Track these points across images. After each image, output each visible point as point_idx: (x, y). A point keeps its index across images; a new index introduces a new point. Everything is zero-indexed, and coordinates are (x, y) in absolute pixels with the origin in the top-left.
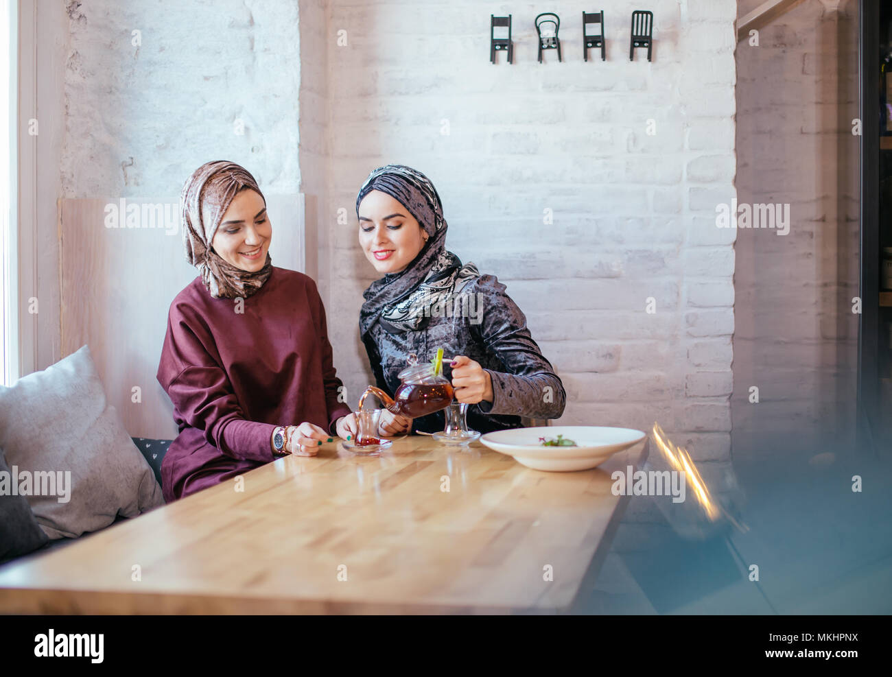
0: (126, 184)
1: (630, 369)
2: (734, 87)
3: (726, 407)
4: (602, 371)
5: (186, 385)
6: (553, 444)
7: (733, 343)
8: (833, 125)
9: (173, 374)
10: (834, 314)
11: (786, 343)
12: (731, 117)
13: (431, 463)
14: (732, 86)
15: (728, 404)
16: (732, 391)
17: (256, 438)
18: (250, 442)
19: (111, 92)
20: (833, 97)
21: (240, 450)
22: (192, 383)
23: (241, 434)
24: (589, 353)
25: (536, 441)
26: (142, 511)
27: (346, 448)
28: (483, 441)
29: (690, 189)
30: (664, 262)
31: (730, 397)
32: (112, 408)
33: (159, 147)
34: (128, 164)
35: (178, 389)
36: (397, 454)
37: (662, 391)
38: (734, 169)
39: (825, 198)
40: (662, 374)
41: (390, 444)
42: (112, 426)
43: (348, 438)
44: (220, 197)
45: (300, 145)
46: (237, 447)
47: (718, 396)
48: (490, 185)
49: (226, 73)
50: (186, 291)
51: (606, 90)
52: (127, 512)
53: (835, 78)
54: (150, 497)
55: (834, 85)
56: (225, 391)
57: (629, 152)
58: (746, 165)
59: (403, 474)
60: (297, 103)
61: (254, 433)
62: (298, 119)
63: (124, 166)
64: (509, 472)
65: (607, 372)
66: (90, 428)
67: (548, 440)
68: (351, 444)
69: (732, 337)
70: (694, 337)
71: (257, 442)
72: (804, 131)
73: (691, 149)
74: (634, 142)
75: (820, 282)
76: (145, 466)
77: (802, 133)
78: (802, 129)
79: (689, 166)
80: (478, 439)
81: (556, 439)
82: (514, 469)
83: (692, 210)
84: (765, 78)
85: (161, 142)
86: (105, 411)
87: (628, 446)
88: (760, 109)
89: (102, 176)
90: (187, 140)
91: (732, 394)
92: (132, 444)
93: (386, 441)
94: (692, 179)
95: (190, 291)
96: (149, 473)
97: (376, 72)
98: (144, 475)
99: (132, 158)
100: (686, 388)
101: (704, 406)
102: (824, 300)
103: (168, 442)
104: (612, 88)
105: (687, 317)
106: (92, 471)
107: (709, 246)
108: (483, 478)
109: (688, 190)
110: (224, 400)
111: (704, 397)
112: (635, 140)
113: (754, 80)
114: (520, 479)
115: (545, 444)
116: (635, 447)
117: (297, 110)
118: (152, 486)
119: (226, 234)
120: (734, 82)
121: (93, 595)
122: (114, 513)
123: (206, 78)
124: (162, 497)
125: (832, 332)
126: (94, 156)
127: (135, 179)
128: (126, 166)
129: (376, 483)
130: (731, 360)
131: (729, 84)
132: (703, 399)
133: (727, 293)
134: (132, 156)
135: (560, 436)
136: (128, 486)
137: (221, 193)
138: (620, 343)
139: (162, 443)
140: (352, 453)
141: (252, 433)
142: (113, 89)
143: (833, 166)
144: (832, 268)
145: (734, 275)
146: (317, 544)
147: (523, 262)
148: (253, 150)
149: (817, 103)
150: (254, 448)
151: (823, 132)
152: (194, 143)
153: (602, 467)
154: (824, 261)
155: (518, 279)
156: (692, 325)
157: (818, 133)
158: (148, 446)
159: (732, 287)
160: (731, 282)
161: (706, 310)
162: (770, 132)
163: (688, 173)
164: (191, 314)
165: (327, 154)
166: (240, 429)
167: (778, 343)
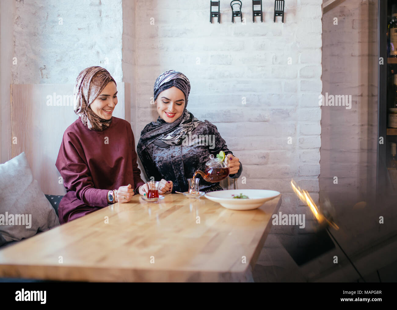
0: (42, 77)
1: (273, 163)
2: (321, 35)
3: (317, 181)
4: (261, 164)
5: (69, 171)
6: (238, 197)
7: (320, 152)
8: (366, 52)
9: (63, 165)
10: (366, 138)
11: (345, 152)
12: (320, 48)
13: (182, 206)
14: (320, 34)
15: (318, 180)
16: (320, 174)
17: (100, 196)
18: (97, 198)
19: (35, 35)
20: (366, 39)
21: (92, 202)
22: (72, 170)
23: (93, 195)
24: (255, 156)
25: (230, 196)
26: (49, 228)
27: (144, 199)
28: (206, 196)
29: (301, 81)
30: (289, 115)
31: (319, 177)
32: (36, 181)
33: (57, 61)
34: (43, 68)
35: (65, 172)
36: (166, 202)
37: (288, 173)
38: (321, 72)
39: (362, 85)
40: (288, 166)
41: (163, 197)
42: (35, 189)
43: (145, 195)
44: (101, 83)
45: (122, 60)
46: (91, 200)
47: (314, 176)
48: (209, 79)
49: (89, 27)
50: (72, 126)
51: (263, 35)
52: (42, 229)
53: (367, 31)
54: (53, 222)
55: (367, 34)
56: (87, 175)
57: (273, 64)
58: (326, 70)
59: (170, 211)
60: (121, 41)
61: (99, 194)
62: (121, 48)
63: (41, 69)
64: (218, 210)
65: (263, 165)
66: (25, 190)
67: (236, 196)
68: (146, 197)
69: (320, 149)
70: (303, 149)
71: (101, 198)
72: (353, 55)
73: (302, 63)
74: (276, 60)
75: (360, 124)
76: (51, 207)
77: (352, 56)
78: (352, 54)
79: (300, 71)
80: (204, 195)
81: (239, 195)
82: (220, 209)
83: (302, 91)
84: (336, 30)
85: (58, 58)
86: (32, 182)
87: (272, 199)
88: (333, 45)
89: (31, 74)
90: (70, 57)
91: (320, 175)
92: (45, 198)
93: (162, 196)
94: (301, 77)
95: (73, 126)
96: (53, 211)
97: (158, 27)
98: (50, 212)
99: (45, 66)
100: (299, 172)
101: (307, 180)
102: (362, 132)
103: (62, 197)
104: (266, 35)
105: (300, 139)
106: (26, 210)
107: (310, 107)
108: (206, 213)
109: (300, 81)
110: (85, 179)
111: (307, 176)
112: (276, 59)
113: (330, 31)
114: (223, 213)
115: (235, 198)
116: (275, 199)
117: (121, 44)
118: (54, 217)
119: (100, 100)
120: (321, 32)
121: (27, 267)
122: (36, 229)
123: (79, 29)
124: (59, 222)
125: (365, 147)
126: (27, 65)
127: (46, 75)
128: (42, 69)
129: (157, 215)
130: (320, 159)
131: (319, 33)
132: (307, 177)
133: (318, 129)
134: (45, 65)
135: (241, 194)
136: (43, 217)
137: (102, 81)
138: (269, 151)
139: (59, 197)
140: (146, 202)
141: (98, 194)
142: (36, 34)
143: (366, 71)
144: (366, 118)
145: (321, 120)
146: (130, 243)
147: (225, 114)
148: (101, 62)
149: (359, 42)
150: (99, 201)
151: (362, 56)
152: (74, 59)
153: (261, 208)
154: (362, 114)
155: (223, 122)
156: (302, 143)
157: (359, 56)
158: (52, 198)
159: (320, 126)
160: (320, 124)
161: (309, 137)
162: (338, 55)
163: (300, 74)
164: (74, 138)
165: (135, 64)
166: (92, 192)
167: (341, 151)
